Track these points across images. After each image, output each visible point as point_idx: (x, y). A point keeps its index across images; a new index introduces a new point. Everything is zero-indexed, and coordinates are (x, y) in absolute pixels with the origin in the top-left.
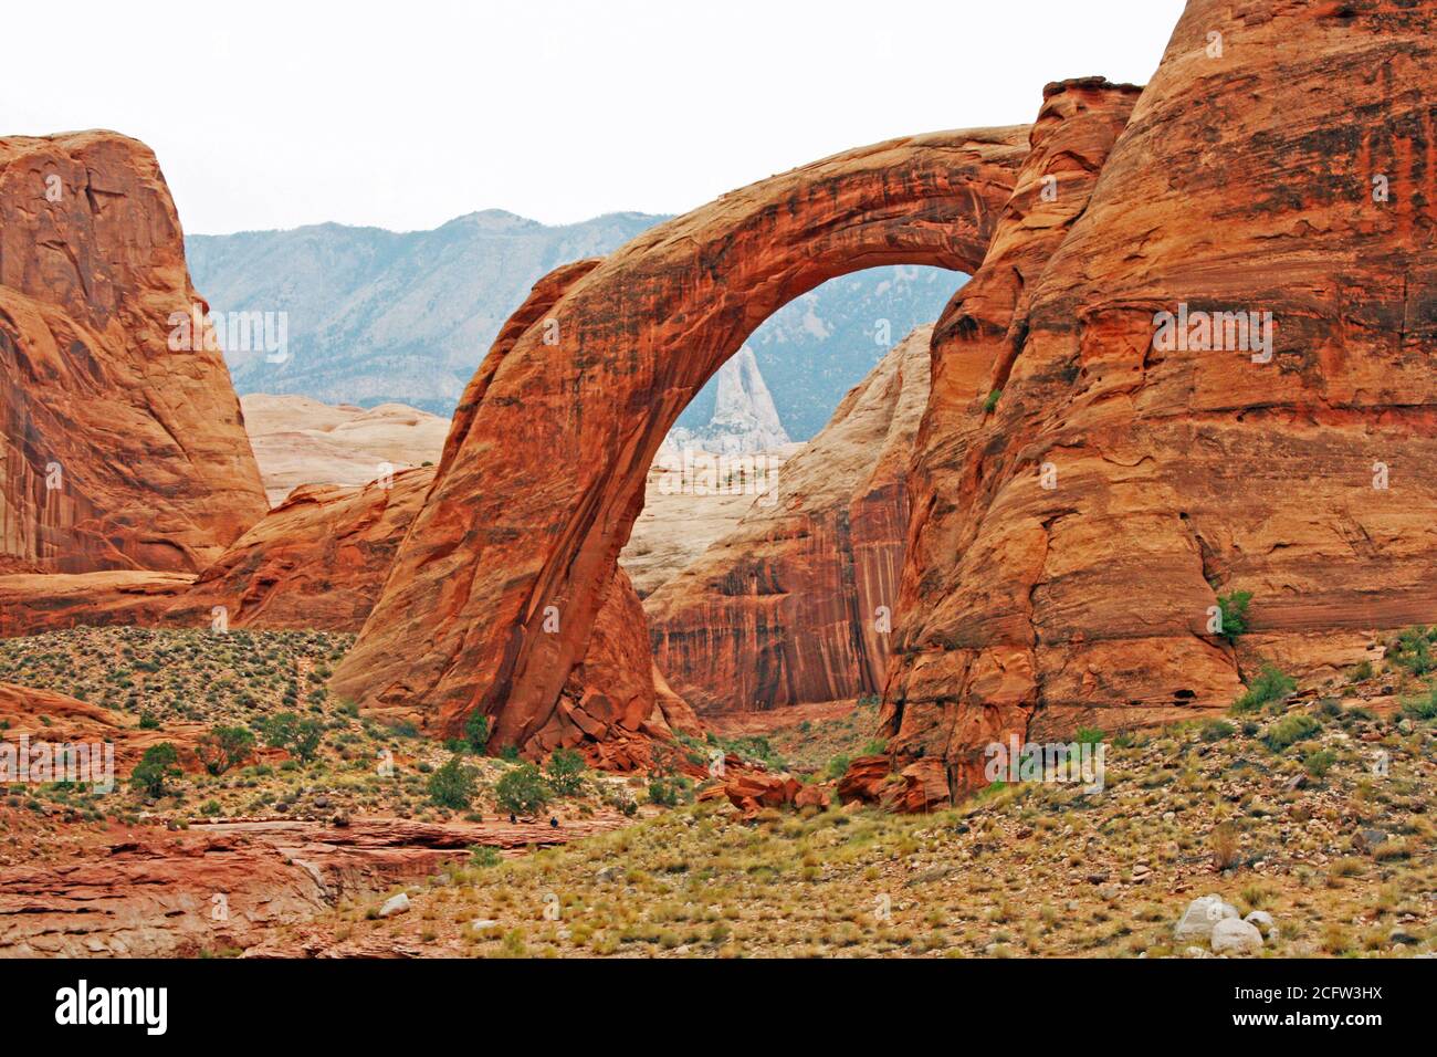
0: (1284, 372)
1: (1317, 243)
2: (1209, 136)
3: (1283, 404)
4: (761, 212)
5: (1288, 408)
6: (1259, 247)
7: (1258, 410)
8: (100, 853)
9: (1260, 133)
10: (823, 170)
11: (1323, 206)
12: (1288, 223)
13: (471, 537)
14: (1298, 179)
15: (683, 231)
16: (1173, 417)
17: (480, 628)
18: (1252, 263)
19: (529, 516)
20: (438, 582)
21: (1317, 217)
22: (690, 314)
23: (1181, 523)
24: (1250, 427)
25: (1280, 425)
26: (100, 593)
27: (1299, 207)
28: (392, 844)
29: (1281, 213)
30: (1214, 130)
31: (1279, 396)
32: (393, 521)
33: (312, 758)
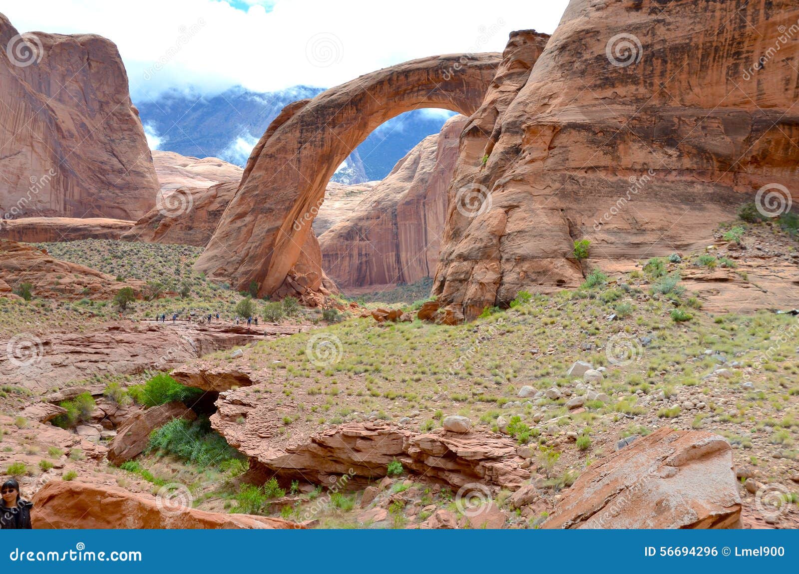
0: (604, 154)
1: (620, 102)
2: (578, 56)
3: (604, 167)
4: (377, 84)
5: (605, 168)
6: (597, 102)
7: (592, 169)
8: (103, 330)
9: (600, 55)
10: (403, 67)
11: (623, 86)
12: (609, 93)
13: (253, 210)
14: (614, 75)
15: (345, 90)
16: (560, 170)
17: (256, 247)
18: (594, 109)
19: (277, 203)
20: (239, 228)
21: (621, 90)
22: (346, 124)
23: (561, 213)
24: (590, 175)
25: (602, 175)
26: (93, 227)
27: (613, 86)
28: (222, 332)
29: (606, 89)
30: (580, 53)
31: (602, 164)
32: (219, 203)
33: (188, 296)
